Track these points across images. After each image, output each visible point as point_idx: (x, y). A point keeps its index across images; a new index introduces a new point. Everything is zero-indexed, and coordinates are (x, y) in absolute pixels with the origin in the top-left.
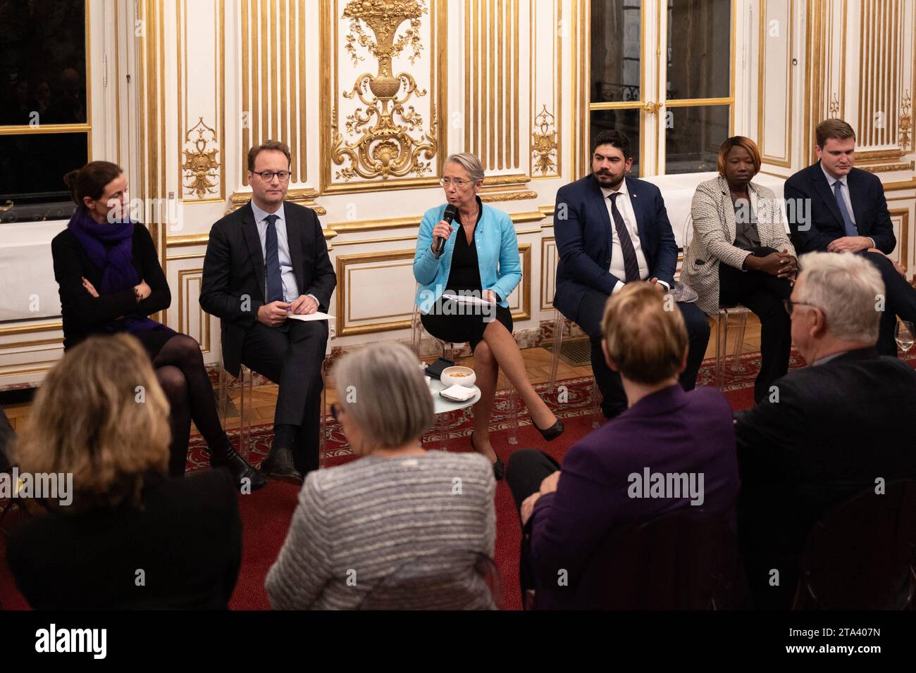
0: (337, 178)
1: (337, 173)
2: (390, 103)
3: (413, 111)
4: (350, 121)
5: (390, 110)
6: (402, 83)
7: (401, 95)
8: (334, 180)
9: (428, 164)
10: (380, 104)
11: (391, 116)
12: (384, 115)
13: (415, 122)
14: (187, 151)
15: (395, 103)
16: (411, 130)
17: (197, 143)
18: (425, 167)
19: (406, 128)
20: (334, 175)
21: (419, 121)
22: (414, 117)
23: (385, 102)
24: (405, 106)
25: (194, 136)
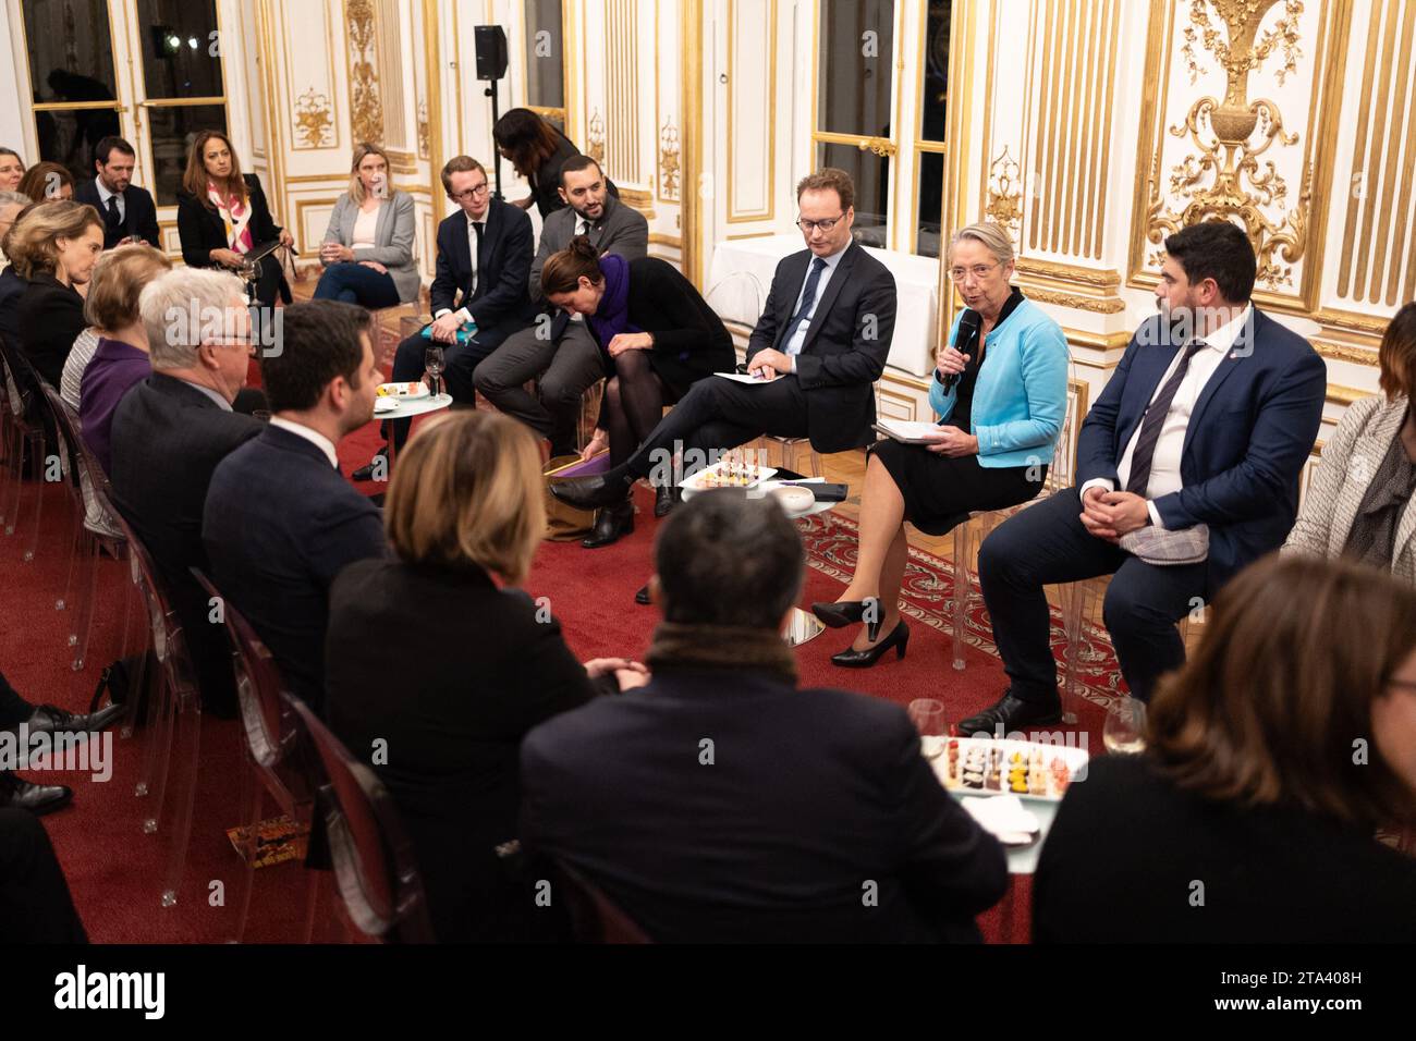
0: (1150, 264)
1: (1152, 256)
2: (1239, 153)
3: (1272, 171)
4: (1177, 175)
5: (1236, 163)
6: (1260, 118)
7: (1257, 139)
8: (1146, 267)
9: (1288, 272)
10: (1223, 151)
11: (1236, 176)
12: (1226, 171)
13: (1273, 191)
14: (991, 189)
15: (1246, 153)
16: (1266, 204)
17: (1001, 180)
18: (1282, 274)
19: (1258, 201)
20: (1146, 259)
21: (1282, 191)
22: (1273, 181)
23: (1231, 149)
24: (1261, 160)
25: (999, 170)
